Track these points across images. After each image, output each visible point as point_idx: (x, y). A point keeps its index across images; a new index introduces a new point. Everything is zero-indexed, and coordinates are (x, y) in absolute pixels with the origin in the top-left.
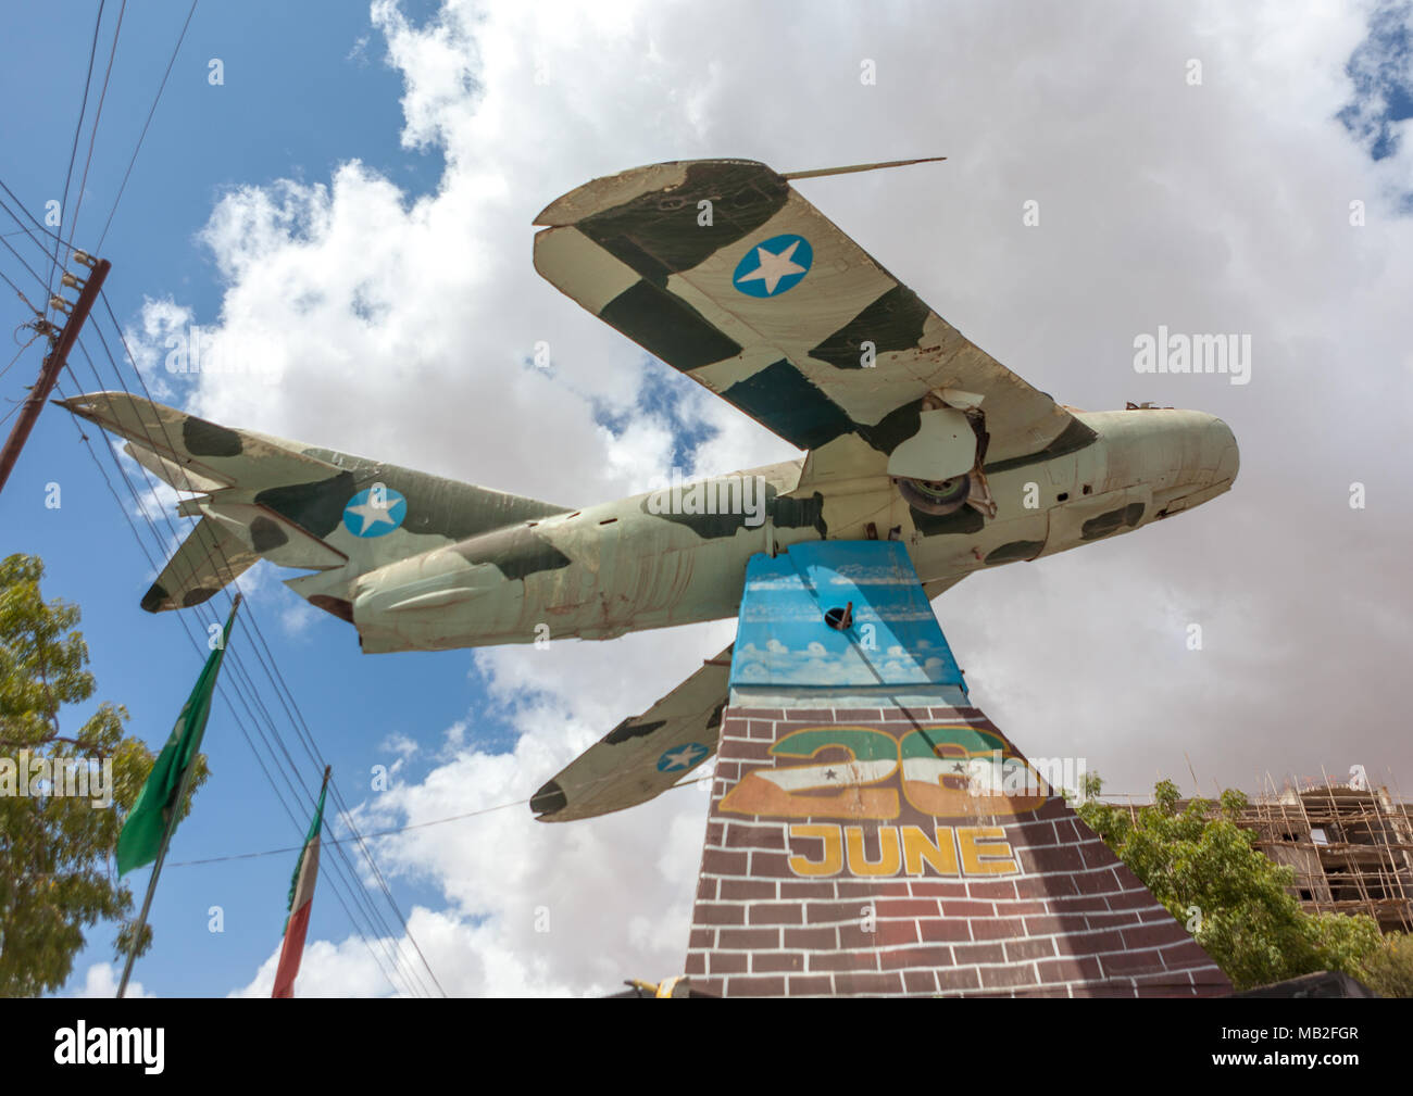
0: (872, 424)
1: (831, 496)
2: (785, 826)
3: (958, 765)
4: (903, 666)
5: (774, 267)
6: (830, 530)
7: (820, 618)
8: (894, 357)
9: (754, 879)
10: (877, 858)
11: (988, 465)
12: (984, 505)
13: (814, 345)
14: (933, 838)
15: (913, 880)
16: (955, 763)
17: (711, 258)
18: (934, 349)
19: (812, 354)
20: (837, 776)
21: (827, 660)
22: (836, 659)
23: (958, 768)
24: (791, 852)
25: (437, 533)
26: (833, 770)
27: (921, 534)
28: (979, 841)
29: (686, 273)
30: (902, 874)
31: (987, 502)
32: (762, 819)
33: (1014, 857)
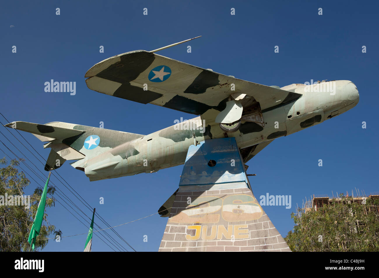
0: (217, 106)
1: (213, 125)
2: (186, 226)
3: (239, 206)
4: (229, 177)
5: (160, 74)
6: (213, 136)
7: (207, 164)
8: (213, 88)
9: (175, 241)
10: (210, 235)
11: (263, 110)
12: (261, 123)
13: (185, 90)
14: (227, 228)
15: (219, 241)
16: (238, 206)
17: (139, 76)
18: (225, 84)
19: (185, 92)
20: (203, 211)
21: (207, 176)
22: (210, 176)
23: (239, 207)
24: (187, 233)
25: (107, 147)
26: (203, 209)
27: (242, 134)
28: (240, 229)
29: (134, 81)
30: (216, 239)
31: (262, 122)
32: (181, 224)
33: (249, 234)
